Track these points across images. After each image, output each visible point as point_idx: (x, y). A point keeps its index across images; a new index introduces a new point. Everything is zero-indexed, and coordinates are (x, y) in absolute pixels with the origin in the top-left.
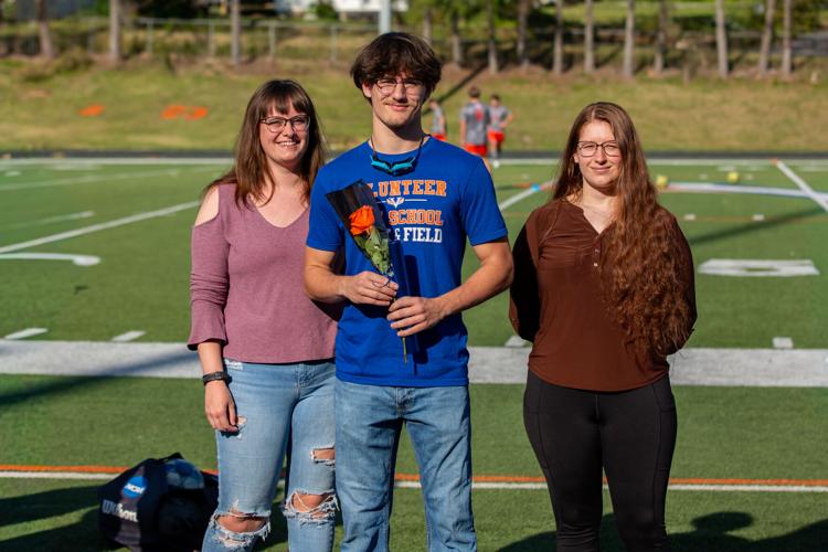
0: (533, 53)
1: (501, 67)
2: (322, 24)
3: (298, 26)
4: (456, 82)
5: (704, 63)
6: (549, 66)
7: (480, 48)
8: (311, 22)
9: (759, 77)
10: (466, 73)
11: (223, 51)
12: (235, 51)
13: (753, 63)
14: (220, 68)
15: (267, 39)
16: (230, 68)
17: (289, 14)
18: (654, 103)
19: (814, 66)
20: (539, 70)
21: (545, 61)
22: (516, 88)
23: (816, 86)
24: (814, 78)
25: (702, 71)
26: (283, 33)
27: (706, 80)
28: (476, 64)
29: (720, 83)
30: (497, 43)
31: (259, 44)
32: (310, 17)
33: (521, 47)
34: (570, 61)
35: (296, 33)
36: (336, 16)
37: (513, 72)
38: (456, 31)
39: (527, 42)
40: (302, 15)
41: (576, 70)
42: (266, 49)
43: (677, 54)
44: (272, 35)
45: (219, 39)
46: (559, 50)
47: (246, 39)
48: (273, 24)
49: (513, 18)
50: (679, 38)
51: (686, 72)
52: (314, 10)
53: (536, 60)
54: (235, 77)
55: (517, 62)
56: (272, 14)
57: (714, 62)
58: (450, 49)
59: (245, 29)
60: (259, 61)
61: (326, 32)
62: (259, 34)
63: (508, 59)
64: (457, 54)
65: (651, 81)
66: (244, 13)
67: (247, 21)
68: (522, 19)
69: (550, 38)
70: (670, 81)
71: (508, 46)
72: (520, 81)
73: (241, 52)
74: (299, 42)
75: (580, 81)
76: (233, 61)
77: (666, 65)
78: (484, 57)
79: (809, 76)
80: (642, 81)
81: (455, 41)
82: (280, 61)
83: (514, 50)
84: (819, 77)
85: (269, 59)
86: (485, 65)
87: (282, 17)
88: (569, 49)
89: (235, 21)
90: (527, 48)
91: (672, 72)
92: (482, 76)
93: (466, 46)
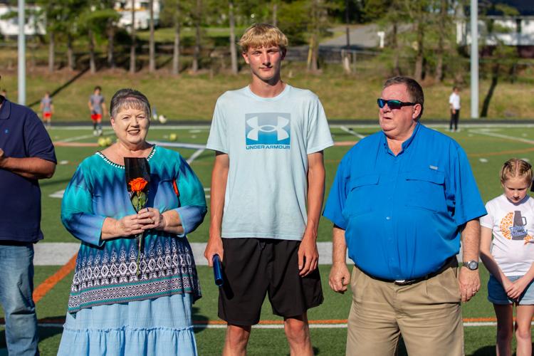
0: (120, 60)
1: (98, 69)
4: (70, 78)
5: (224, 66)
6: (128, 68)
7: (85, 58)
10: (76, 73)
18: (191, 91)
19: (291, 68)
20: (121, 71)
21: (125, 64)
22: (106, 82)
23: (291, 79)
24: (290, 75)
25: (223, 70)
27: (224, 76)
28: (83, 67)
29: (233, 78)
30: (96, 54)
33: (110, 56)
34: (140, 65)
37: (105, 72)
38: (71, 47)
39: (114, 53)
41: (144, 70)
43: (209, 60)
46: (133, 57)
49: (107, 37)
50: (212, 50)
51: (211, 71)
53: (119, 65)
55: (108, 66)
57: (229, 65)
58: (67, 58)
63: (102, 64)
64: (71, 61)
65: (190, 77)
68: (111, 39)
69: (128, 51)
70: (201, 77)
71: (104, 56)
72: (109, 78)
75: (147, 77)
77: (200, 68)
78: (87, 62)
79: (288, 73)
80: (184, 77)
81: (69, 53)
83: (107, 58)
84: (293, 75)
86: (88, 68)
88: (141, 57)
90: (114, 58)
91: (204, 71)
92: (86, 75)
93: (78, 56)
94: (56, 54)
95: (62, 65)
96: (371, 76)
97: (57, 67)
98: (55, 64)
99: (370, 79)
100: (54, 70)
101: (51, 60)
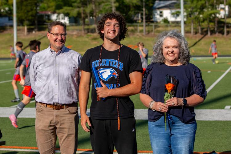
0: (219, 30)
1: (211, 34)
2: (166, 24)
3: (159, 25)
4: (200, 38)
6: (223, 33)
7: (205, 30)
8: (162, 24)
10: (202, 36)
11: (141, 31)
12: (144, 31)
14: (141, 36)
15: (152, 28)
16: (143, 35)
17: (157, 22)
20: (221, 35)
26: (156, 26)
28: (205, 33)
30: (210, 28)
31: (150, 30)
32: (162, 23)
33: (216, 29)
34: (228, 33)
35: (159, 27)
36: (168, 22)
37: (214, 36)
38: (200, 25)
40: (160, 22)
41: (230, 35)
42: (152, 31)
45: (140, 28)
46: (226, 30)
47: (147, 28)
48: (153, 24)
49: (214, 22)
52: (163, 21)
53: (220, 32)
54: (144, 38)
55: (215, 33)
56: (153, 22)
58: (198, 30)
59: (146, 26)
60: (150, 34)
61: (167, 26)
62: (150, 27)
63: (213, 32)
64: (200, 31)
66: (146, 22)
67: (147, 24)
68: (216, 22)
69: (223, 27)
71: (212, 29)
72: (216, 37)
73: (146, 31)
74: (160, 29)
76: (144, 34)
78: (207, 32)
81: (199, 28)
82: (156, 33)
83: (214, 30)
85: (153, 33)
86: (207, 34)
87: (155, 23)
88: (228, 29)
89: (144, 24)
92: (207, 37)
93: (202, 29)
94: (194, 29)
95: (196, 33)
97: (195, 33)
98: (194, 32)
100: (193, 35)
101: (192, 31)
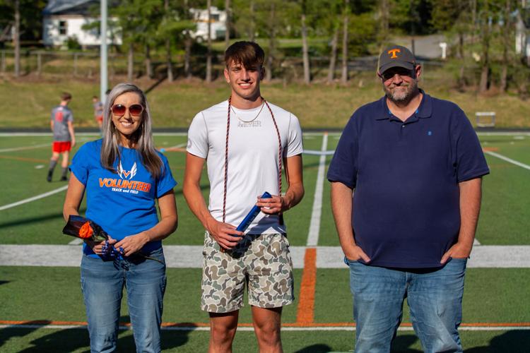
0: (195, 69)
1: (175, 78)
2: (71, 53)
3: (57, 53)
4: (148, 87)
5: (296, 75)
6: (204, 77)
7: (163, 66)
8: (64, 51)
9: (328, 83)
10: (154, 82)
11: (10, 69)
12: (17, 68)
13: (324, 75)
14: (8, 79)
15: (36, 61)
16: (14, 78)
17: (51, 46)
19: (361, 77)
20: (198, 80)
21: (201, 74)
22: (183, 90)
23: (362, 89)
24: (360, 84)
25: (295, 80)
26: (46, 58)
27: (297, 85)
28: (161, 76)
29: (305, 87)
30: (173, 64)
31: (32, 64)
32: (64, 48)
33: (187, 66)
34: (216, 74)
35: (54, 58)
36: (79, 47)
37: (182, 81)
38: (148, 56)
39: (190, 63)
40: (59, 47)
41: (220, 80)
42: (36, 68)
43: (281, 70)
44: (39, 59)
45: (9, 61)
46: (209, 67)
47: (23, 62)
48: (41, 52)
49: (183, 48)
50: (282, 61)
51: (285, 80)
52: (67, 44)
53: (196, 74)
54: (16, 84)
55: (185, 75)
56: (42, 46)
57: (301, 74)
58: (145, 67)
59: (21, 55)
60: (31, 74)
61: (72, 58)
62: (32, 58)
63: (179, 73)
64: (149, 71)
65: (264, 86)
66: (22, 46)
67: (24, 51)
68: (188, 49)
69: (205, 61)
70: (275, 86)
71: (180, 65)
72: (187, 87)
73: (20, 69)
74: (56, 63)
75: (222, 86)
76: (16, 74)
77: (273, 77)
78: (165, 71)
79: (358, 82)
81: (147, 62)
82: (44, 74)
83: (183, 67)
84: (363, 84)
85: (37, 73)
86: (166, 77)
87: (48, 48)
88: (216, 67)
89: (17, 51)
90: (191, 67)
91: (277, 81)
92: (164, 83)
93: (155, 65)
94: (135, 64)
95: (140, 74)
96: (438, 86)
97: (136, 75)
98: (134, 73)
99: (438, 89)
100: (133, 78)
101: (130, 69)
